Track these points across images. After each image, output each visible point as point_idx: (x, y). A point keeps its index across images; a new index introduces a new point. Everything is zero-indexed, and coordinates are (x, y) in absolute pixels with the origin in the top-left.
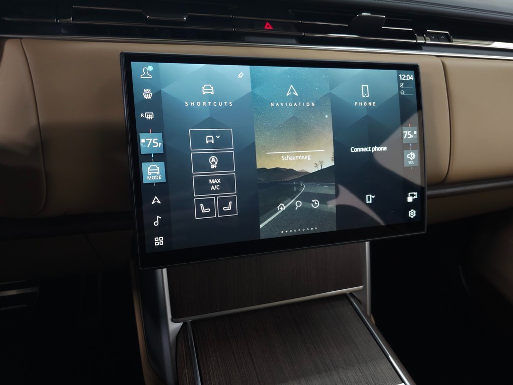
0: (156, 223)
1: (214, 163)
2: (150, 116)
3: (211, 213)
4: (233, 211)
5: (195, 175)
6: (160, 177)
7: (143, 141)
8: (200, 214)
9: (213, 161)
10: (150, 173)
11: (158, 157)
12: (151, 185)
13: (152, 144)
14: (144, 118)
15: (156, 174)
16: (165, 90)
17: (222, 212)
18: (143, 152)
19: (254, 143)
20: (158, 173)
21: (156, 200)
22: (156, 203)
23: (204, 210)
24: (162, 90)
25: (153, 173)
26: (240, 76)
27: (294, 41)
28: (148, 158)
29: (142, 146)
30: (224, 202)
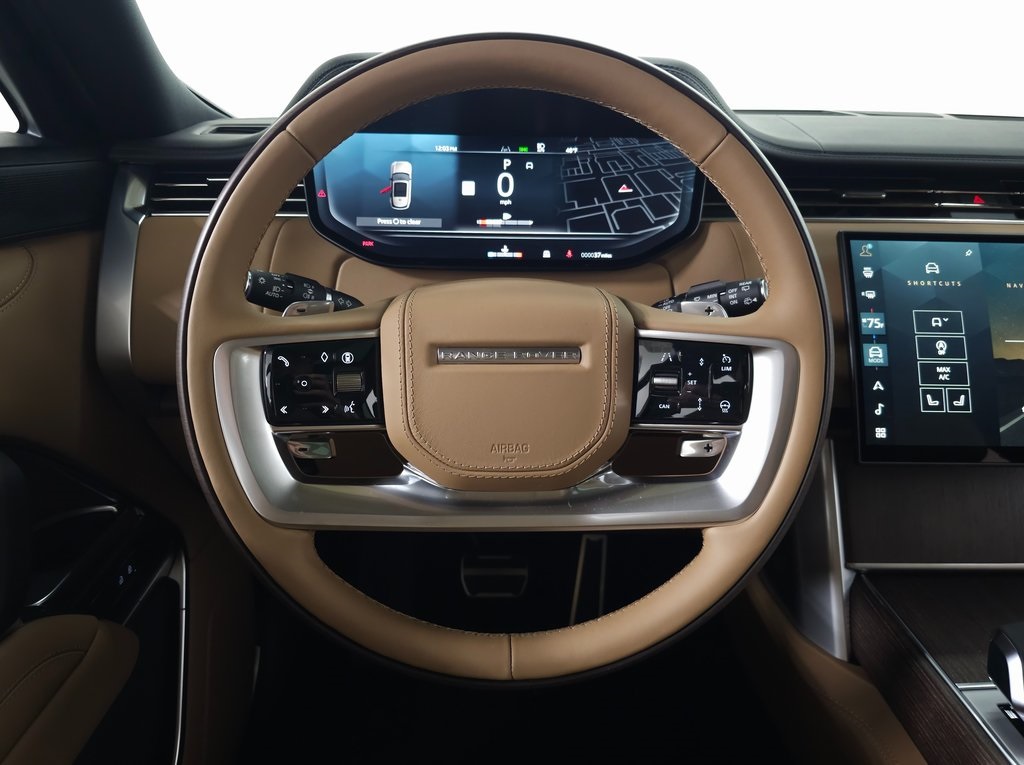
0: (878, 412)
1: (942, 349)
2: (871, 295)
3: (940, 407)
4: (966, 407)
5: (921, 361)
6: (882, 361)
7: (864, 320)
8: (927, 406)
9: (942, 347)
10: (871, 356)
11: (880, 339)
12: (872, 368)
13: (874, 325)
14: (865, 297)
15: (877, 357)
16: (885, 268)
17: (952, 407)
18: (864, 332)
19: (989, 329)
20: (881, 356)
21: (878, 386)
22: (879, 389)
23: (931, 402)
24: (884, 268)
25: (875, 355)
26: (969, 253)
27: (1013, 216)
28: (870, 339)
29: (864, 326)
30: (954, 396)
